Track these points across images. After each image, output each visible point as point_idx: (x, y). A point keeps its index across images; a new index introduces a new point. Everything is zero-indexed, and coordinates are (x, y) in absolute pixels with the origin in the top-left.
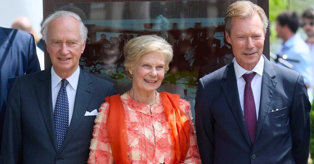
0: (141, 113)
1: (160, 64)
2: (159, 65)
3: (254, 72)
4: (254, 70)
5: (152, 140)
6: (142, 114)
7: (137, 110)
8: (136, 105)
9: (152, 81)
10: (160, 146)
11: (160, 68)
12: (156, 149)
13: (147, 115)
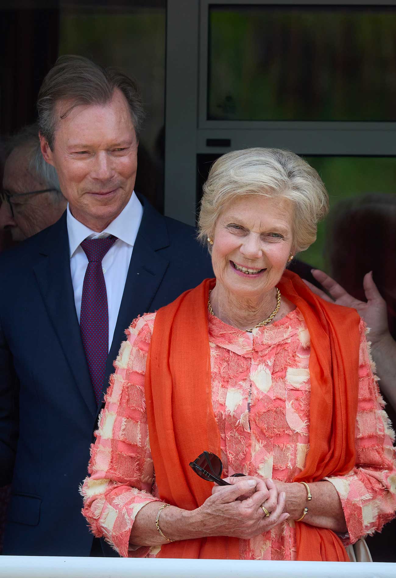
0: (228, 351)
1: (273, 227)
2: (270, 230)
3: (111, 235)
4: (110, 231)
5: (241, 417)
6: (231, 354)
7: (220, 345)
8: (220, 331)
9: (248, 268)
10: (262, 432)
11: (275, 239)
12: (253, 441)
13: (244, 357)
